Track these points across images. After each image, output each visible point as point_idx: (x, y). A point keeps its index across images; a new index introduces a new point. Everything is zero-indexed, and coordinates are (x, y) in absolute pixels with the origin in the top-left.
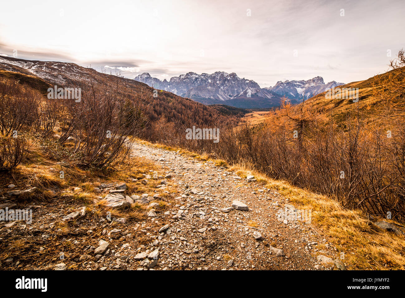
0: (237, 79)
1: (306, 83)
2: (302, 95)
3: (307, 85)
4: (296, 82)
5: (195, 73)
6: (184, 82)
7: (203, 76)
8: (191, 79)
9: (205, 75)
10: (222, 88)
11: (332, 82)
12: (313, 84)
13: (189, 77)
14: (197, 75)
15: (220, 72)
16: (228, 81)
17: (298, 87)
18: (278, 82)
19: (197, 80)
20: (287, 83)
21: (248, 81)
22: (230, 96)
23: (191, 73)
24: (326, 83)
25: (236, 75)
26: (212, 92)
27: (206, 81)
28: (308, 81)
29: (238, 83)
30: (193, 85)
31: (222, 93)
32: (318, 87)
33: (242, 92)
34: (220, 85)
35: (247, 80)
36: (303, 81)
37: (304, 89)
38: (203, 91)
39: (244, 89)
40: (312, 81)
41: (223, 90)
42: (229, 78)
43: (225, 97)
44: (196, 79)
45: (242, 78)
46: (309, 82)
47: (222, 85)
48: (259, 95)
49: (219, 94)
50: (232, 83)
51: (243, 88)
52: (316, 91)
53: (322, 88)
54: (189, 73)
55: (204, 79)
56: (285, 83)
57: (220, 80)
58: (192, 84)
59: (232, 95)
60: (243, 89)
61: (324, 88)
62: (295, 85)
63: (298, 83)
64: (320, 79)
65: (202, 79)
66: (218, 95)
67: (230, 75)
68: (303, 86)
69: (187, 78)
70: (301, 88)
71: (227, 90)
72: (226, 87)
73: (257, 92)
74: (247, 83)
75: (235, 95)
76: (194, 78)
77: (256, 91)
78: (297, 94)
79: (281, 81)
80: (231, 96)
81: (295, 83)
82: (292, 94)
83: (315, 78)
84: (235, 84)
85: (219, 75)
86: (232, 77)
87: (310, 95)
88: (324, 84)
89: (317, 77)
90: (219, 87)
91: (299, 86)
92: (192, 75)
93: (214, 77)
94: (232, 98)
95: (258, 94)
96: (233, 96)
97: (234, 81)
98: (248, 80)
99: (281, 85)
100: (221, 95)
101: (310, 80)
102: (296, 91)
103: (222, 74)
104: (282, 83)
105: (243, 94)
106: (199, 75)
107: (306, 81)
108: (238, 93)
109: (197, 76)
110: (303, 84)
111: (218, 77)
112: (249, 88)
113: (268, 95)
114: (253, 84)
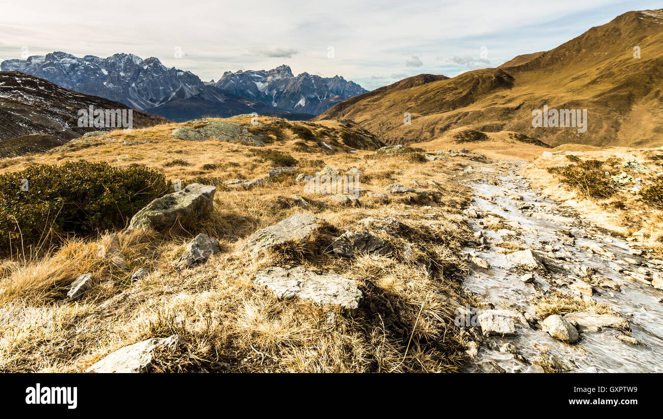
0: (161, 68)
1: (268, 75)
2: (265, 93)
3: (269, 78)
4: (253, 73)
5: (70, 55)
6: (44, 72)
7: (87, 61)
8: (60, 67)
9: (93, 59)
10: (133, 85)
11: (303, 74)
12: (278, 77)
13: (55, 62)
14: (74, 58)
15: (123, 56)
16: (146, 72)
17: (257, 81)
18: (226, 73)
19: (74, 68)
20: (241, 74)
21: (182, 73)
22: (151, 100)
23: (61, 55)
24: (296, 75)
25: (158, 62)
26: (118, 95)
27: (96, 70)
28: (270, 71)
29: (165, 77)
30: (68, 79)
31: (136, 96)
32: (286, 82)
33: (174, 94)
34: (129, 80)
35: (179, 71)
36: (264, 71)
37: (267, 84)
38: (100, 92)
39: (177, 88)
40: (276, 72)
41: (136, 89)
42: (145, 67)
43: (144, 104)
44: (73, 66)
45: (171, 67)
46: (271, 73)
47: (133, 79)
48: (206, 97)
49: (131, 98)
50: (153, 77)
51: (174, 85)
52: (284, 86)
53: (291, 83)
54: (55, 53)
55: (92, 67)
56: (238, 75)
57: (125, 71)
58: (65, 76)
59: (155, 98)
60: (174, 87)
61: (295, 83)
62: (253, 78)
63: (256, 75)
64: (288, 69)
65: (87, 68)
66: (129, 99)
67: (148, 61)
68: (263, 79)
69: (51, 64)
70: (262, 82)
71: (145, 89)
72: (141, 84)
73: (201, 93)
74: (180, 77)
75: (161, 99)
76: (68, 65)
77: (199, 90)
78: (258, 93)
79: (230, 72)
80: (155, 102)
81: (253, 75)
82: (251, 93)
83: (280, 67)
84: (158, 77)
85: (122, 60)
86: (152, 64)
87: (276, 94)
88: (293, 76)
89: (282, 65)
90: (129, 85)
91: (258, 79)
92: (62, 58)
93: (114, 64)
94: (157, 105)
95: (202, 96)
96: (158, 101)
97: (156, 72)
98: (181, 71)
99: (231, 79)
100: (136, 101)
101: (273, 70)
102: (256, 88)
103: (128, 59)
104: (233, 75)
105: (176, 97)
106: (78, 60)
107: (267, 72)
108: (167, 95)
109: (74, 61)
110: (264, 75)
111: (122, 65)
112: (185, 85)
113: (219, 97)
114: (191, 78)
